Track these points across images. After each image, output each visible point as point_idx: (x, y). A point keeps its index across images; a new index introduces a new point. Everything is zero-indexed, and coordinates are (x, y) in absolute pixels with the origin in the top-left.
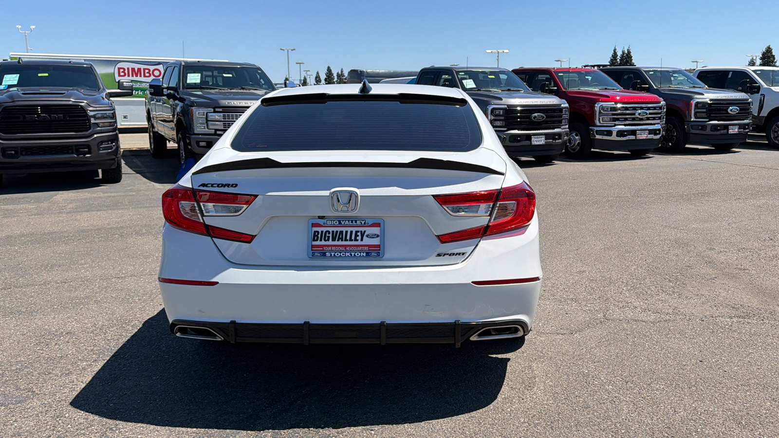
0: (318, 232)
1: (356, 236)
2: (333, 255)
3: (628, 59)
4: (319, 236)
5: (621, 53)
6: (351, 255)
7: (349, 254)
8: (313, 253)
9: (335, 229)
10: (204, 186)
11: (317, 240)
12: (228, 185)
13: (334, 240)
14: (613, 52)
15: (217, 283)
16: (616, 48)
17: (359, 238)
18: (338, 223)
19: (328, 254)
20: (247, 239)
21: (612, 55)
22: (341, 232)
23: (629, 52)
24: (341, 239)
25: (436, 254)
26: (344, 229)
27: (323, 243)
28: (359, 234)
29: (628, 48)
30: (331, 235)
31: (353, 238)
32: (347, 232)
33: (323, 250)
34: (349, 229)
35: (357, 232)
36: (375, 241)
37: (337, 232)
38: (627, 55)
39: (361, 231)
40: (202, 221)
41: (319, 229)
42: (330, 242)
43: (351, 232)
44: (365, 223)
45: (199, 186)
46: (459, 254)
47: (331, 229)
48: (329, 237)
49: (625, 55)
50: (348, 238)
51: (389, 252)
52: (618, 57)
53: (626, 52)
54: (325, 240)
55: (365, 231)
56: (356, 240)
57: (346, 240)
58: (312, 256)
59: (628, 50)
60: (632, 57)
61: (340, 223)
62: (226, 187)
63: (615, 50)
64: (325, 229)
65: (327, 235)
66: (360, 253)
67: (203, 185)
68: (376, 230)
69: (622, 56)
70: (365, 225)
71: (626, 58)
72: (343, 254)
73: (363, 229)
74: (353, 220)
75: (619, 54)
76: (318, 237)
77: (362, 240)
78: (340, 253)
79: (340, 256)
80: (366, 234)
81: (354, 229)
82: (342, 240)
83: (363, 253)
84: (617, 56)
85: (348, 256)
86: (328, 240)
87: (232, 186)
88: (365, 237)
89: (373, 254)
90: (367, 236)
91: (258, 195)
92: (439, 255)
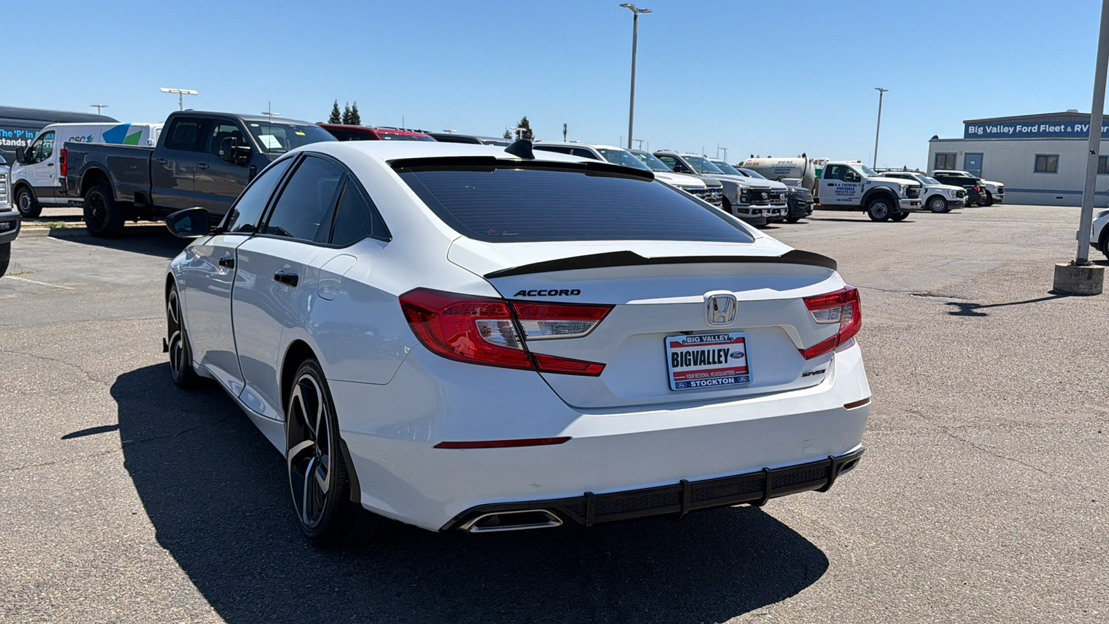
0: (677, 354)
1: (720, 356)
2: (698, 385)
3: (354, 120)
4: (679, 359)
5: (345, 111)
6: (718, 382)
7: (714, 382)
8: (676, 383)
9: (695, 349)
10: (524, 295)
11: (677, 366)
12: (566, 292)
13: (695, 364)
14: (333, 108)
15: (568, 439)
16: (338, 103)
17: (723, 359)
18: (699, 340)
19: (693, 384)
20: (593, 369)
21: (333, 113)
22: (703, 352)
23: (355, 111)
24: (702, 362)
25: (801, 374)
26: (706, 348)
27: (685, 369)
28: (722, 353)
29: (353, 104)
30: (691, 357)
31: (716, 360)
32: (709, 351)
33: (686, 379)
34: (711, 348)
35: (719, 351)
36: (740, 362)
37: (698, 352)
38: (353, 114)
39: (724, 350)
40: (521, 347)
41: (678, 350)
42: (692, 368)
43: (714, 351)
44: (728, 339)
45: (516, 295)
46: (817, 372)
47: (690, 349)
48: (690, 360)
49: (350, 114)
50: (711, 360)
51: (756, 374)
52: (341, 116)
53: (351, 110)
54: (687, 365)
55: (728, 350)
56: (720, 362)
57: (709, 363)
58: (677, 388)
59: (354, 107)
60: (359, 117)
61: (702, 340)
62: (563, 294)
63: (336, 106)
64: (684, 350)
65: (688, 357)
66: (728, 378)
67: (523, 293)
68: (739, 348)
69: (346, 115)
70: (730, 341)
71: (351, 118)
72: (710, 383)
73: (726, 347)
74: (715, 335)
75: (342, 111)
76: (678, 361)
77: (726, 362)
78: (706, 381)
79: (707, 385)
80: (730, 353)
81: (716, 347)
82: (705, 364)
83: (731, 378)
84: (339, 114)
85: (715, 384)
86: (690, 365)
87: (572, 292)
88: (729, 357)
89: (742, 379)
90: (732, 356)
91: (615, 305)
92: (805, 375)
